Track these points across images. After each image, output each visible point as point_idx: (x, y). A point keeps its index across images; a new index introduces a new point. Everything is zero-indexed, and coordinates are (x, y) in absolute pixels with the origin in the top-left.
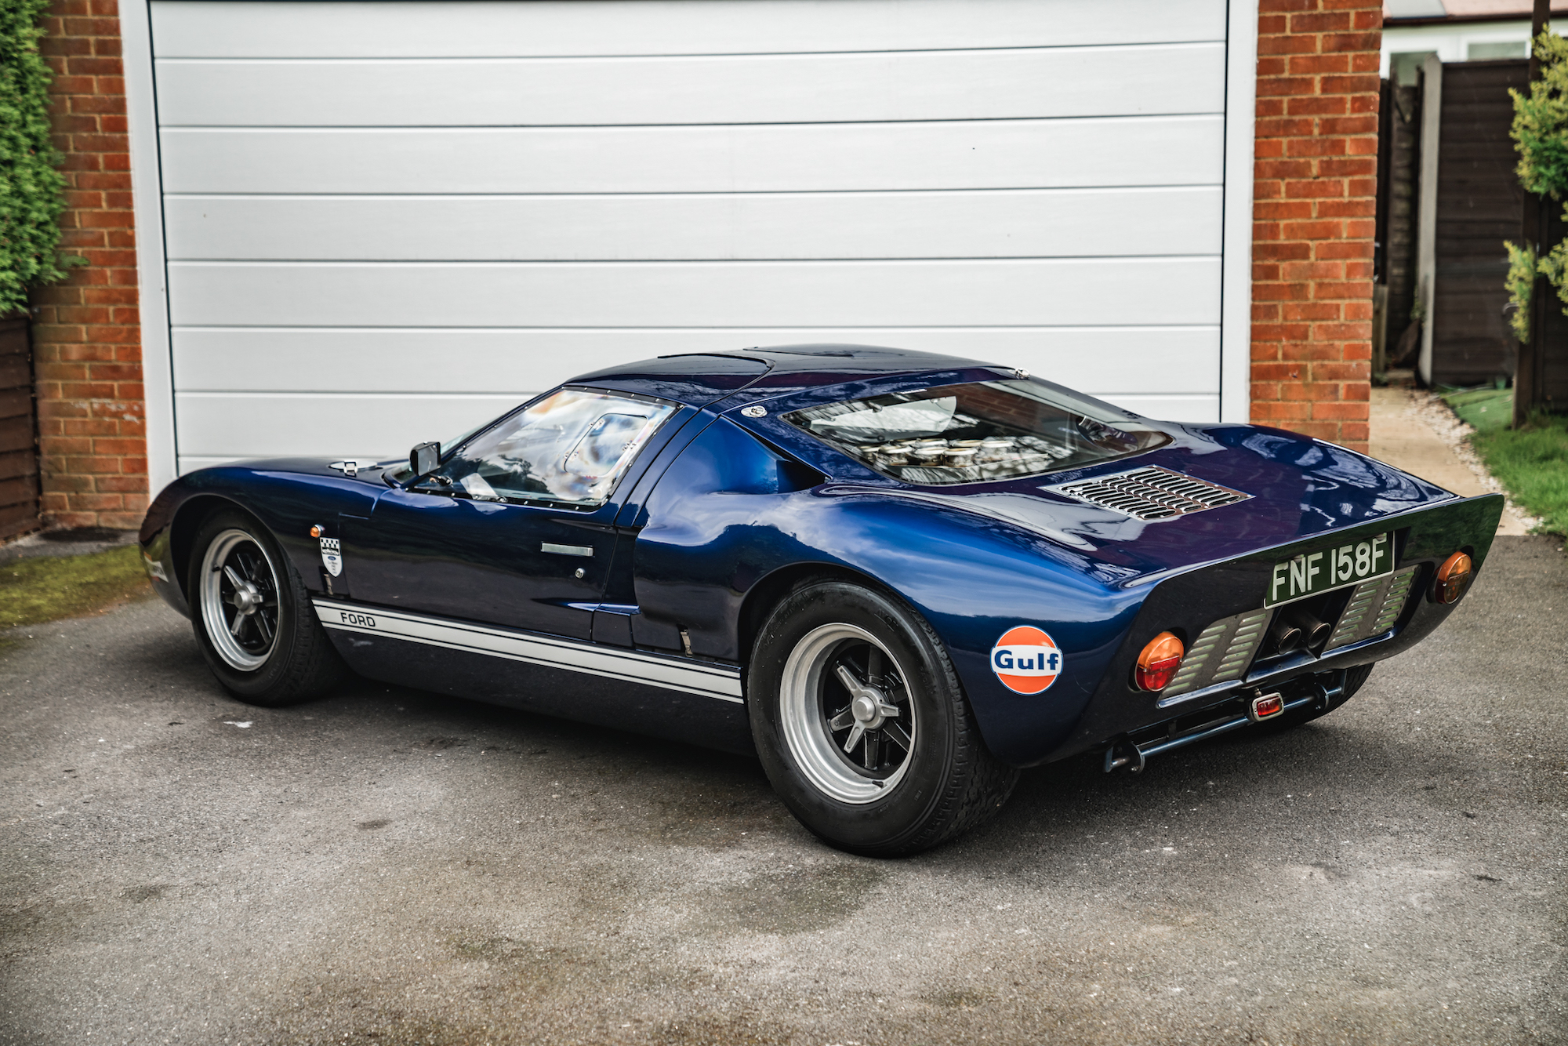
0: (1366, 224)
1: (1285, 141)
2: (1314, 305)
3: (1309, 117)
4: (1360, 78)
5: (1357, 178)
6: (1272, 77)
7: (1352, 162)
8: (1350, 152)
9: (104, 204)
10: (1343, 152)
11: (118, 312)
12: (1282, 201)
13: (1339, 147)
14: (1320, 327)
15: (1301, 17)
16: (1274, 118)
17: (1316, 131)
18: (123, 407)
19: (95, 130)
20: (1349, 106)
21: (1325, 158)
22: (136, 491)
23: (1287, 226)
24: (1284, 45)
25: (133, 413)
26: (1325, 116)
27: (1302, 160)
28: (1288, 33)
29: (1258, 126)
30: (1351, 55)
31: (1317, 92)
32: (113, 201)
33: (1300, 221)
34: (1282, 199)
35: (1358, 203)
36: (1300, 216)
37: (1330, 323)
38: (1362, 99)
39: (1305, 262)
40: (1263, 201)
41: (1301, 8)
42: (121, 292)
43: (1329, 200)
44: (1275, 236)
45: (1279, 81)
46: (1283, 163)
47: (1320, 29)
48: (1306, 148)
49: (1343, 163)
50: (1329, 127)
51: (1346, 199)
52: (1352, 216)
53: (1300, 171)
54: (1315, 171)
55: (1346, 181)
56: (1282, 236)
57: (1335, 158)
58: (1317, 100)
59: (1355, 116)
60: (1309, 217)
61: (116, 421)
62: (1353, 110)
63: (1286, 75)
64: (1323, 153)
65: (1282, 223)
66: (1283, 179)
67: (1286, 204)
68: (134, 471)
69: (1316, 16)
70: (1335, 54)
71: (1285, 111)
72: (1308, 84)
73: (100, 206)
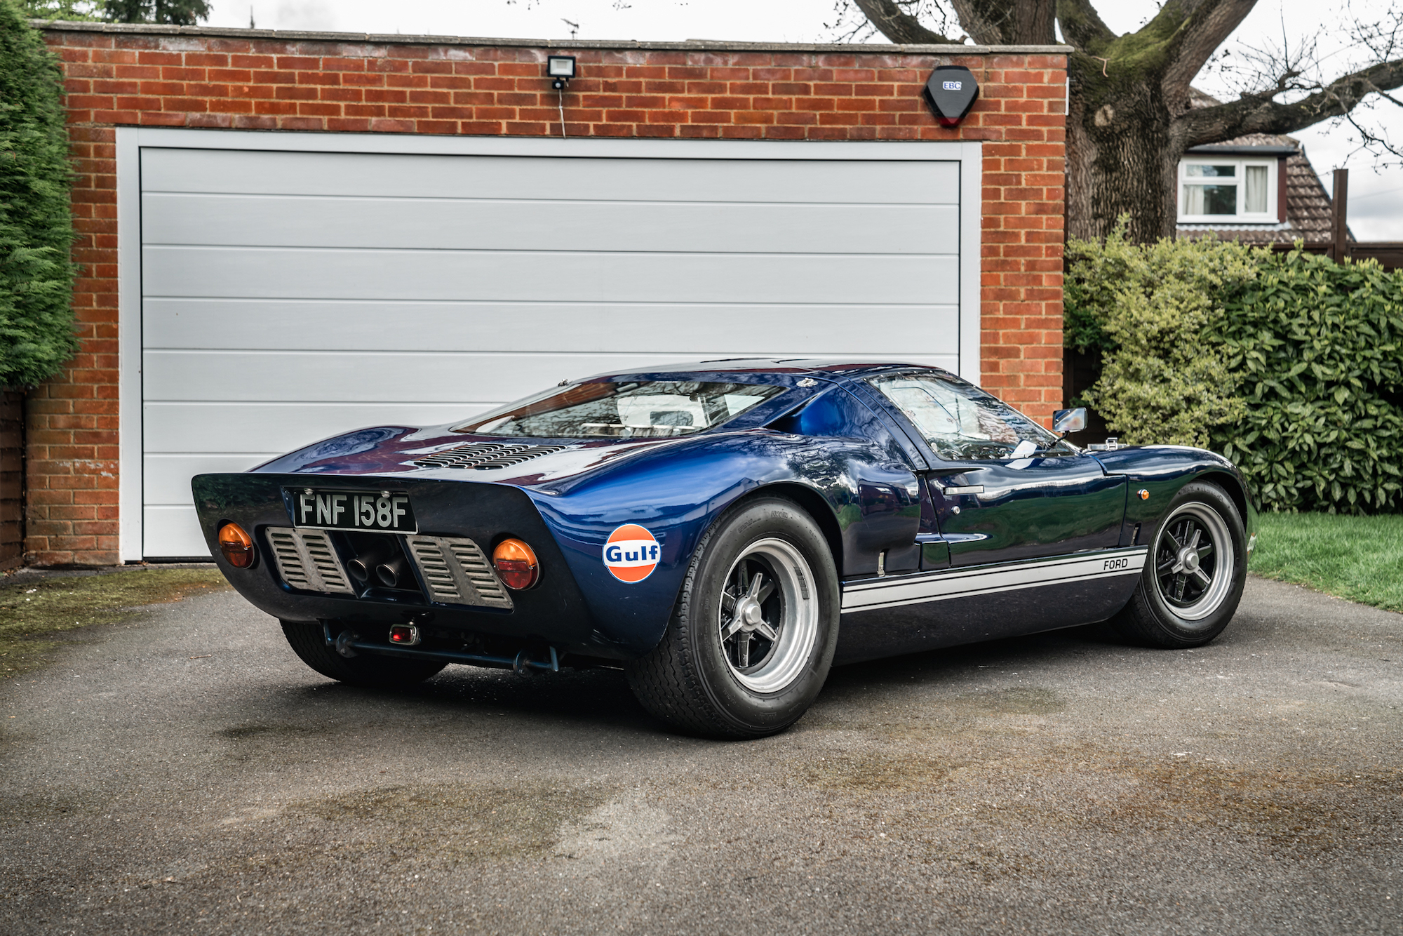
0: (1057, 334)
1: (1002, 274)
2: (1024, 390)
3: (1018, 259)
4: (1051, 233)
5: (1050, 302)
6: (992, 230)
7: (1047, 291)
8: (1046, 284)
9: (94, 304)
10: (1041, 284)
11: (100, 389)
12: (1001, 316)
13: (1038, 280)
14: (1028, 406)
15: (1011, 190)
16: (994, 258)
17: (1023, 268)
18: (101, 466)
19: (91, 246)
20: (1044, 252)
21: (1029, 288)
22: (108, 534)
23: (1004, 334)
24: (1000, 209)
25: (110, 470)
26: (1028, 258)
27: (1014, 288)
28: (1002, 200)
29: (983, 264)
30: (1044, 217)
31: (1023, 242)
32: (102, 301)
33: (1013, 330)
34: (1001, 315)
35: (1051, 320)
36: (1013, 327)
37: (1035, 403)
38: (1052, 247)
39: (1017, 360)
40: (988, 316)
41: (1011, 184)
42: (104, 374)
43: (1033, 317)
44: (996, 341)
45: (997, 232)
46: (1001, 290)
47: (1024, 199)
48: (1016, 280)
49: (1041, 292)
50: (1031, 266)
51: (1044, 317)
52: (1048, 328)
53: (1012, 296)
54: (1023, 296)
55: (1043, 304)
56: (1001, 342)
57: (1035, 288)
58: (1022, 247)
59: (1049, 259)
60: (1019, 328)
61: (95, 476)
62: (1047, 255)
63: (1002, 229)
64: (1028, 284)
65: (1001, 332)
66: (1001, 301)
67: (1004, 319)
68: (107, 517)
69: (1021, 190)
70: (1034, 216)
71: (1002, 254)
72: (1016, 236)
73: (92, 305)
